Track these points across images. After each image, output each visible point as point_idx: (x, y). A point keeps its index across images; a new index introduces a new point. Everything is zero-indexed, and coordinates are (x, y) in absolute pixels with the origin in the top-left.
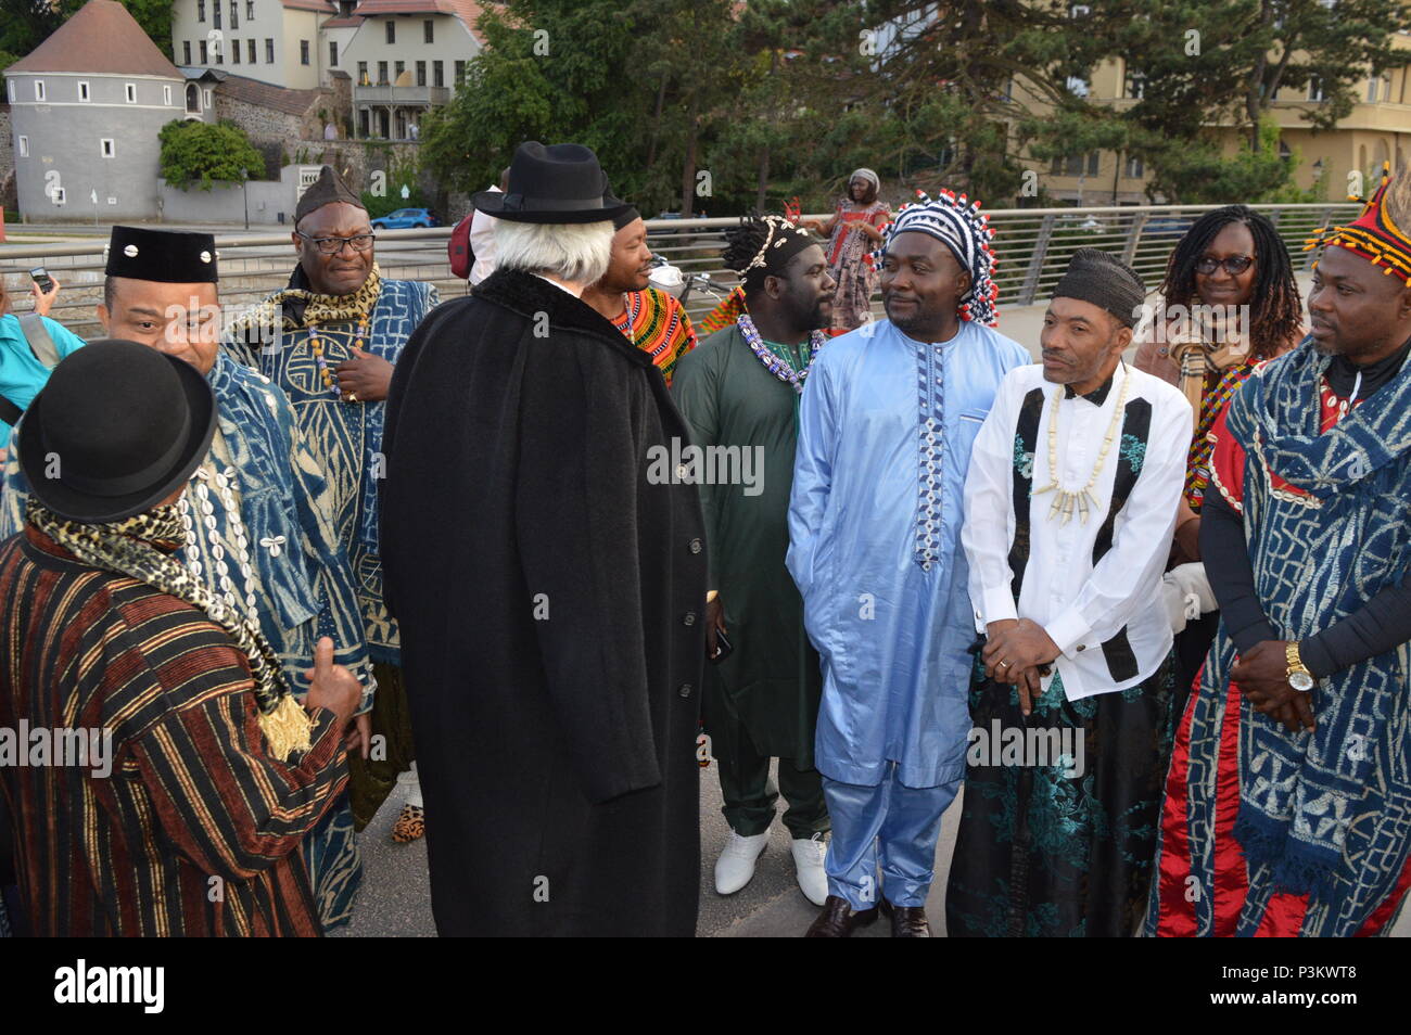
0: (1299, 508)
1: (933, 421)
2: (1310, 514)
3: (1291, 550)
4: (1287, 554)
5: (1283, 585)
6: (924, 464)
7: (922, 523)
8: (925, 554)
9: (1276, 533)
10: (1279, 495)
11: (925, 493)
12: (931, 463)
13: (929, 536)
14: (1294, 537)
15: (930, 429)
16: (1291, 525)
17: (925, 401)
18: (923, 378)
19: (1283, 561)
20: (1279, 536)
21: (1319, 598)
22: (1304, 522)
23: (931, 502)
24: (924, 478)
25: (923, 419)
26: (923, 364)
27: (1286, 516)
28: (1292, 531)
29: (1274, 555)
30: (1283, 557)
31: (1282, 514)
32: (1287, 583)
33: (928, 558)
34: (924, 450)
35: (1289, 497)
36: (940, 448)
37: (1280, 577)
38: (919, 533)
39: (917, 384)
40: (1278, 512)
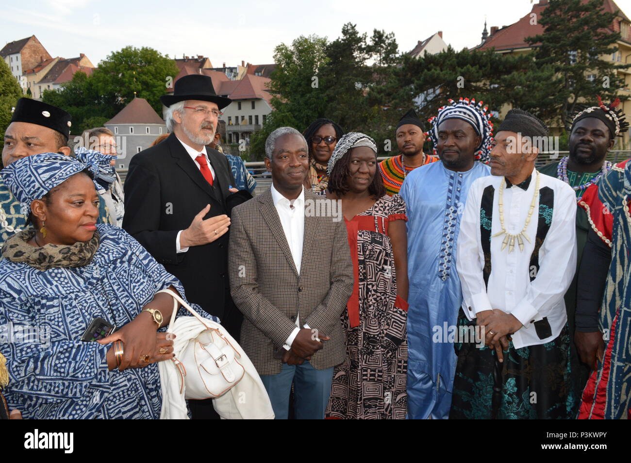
1: (453, 208)
6: (446, 228)
7: (442, 257)
8: (443, 273)
11: (445, 242)
12: (449, 228)
13: (445, 264)
15: (451, 212)
17: (450, 198)
18: (451, 188)
23: (447, 247)
24: (445, 235)
25: (448, 207)
26: (452, 181)
33: (444, 275)
34: (447, 222)
36: (455, 221)
38: (440, 262)
39: (447, 190)
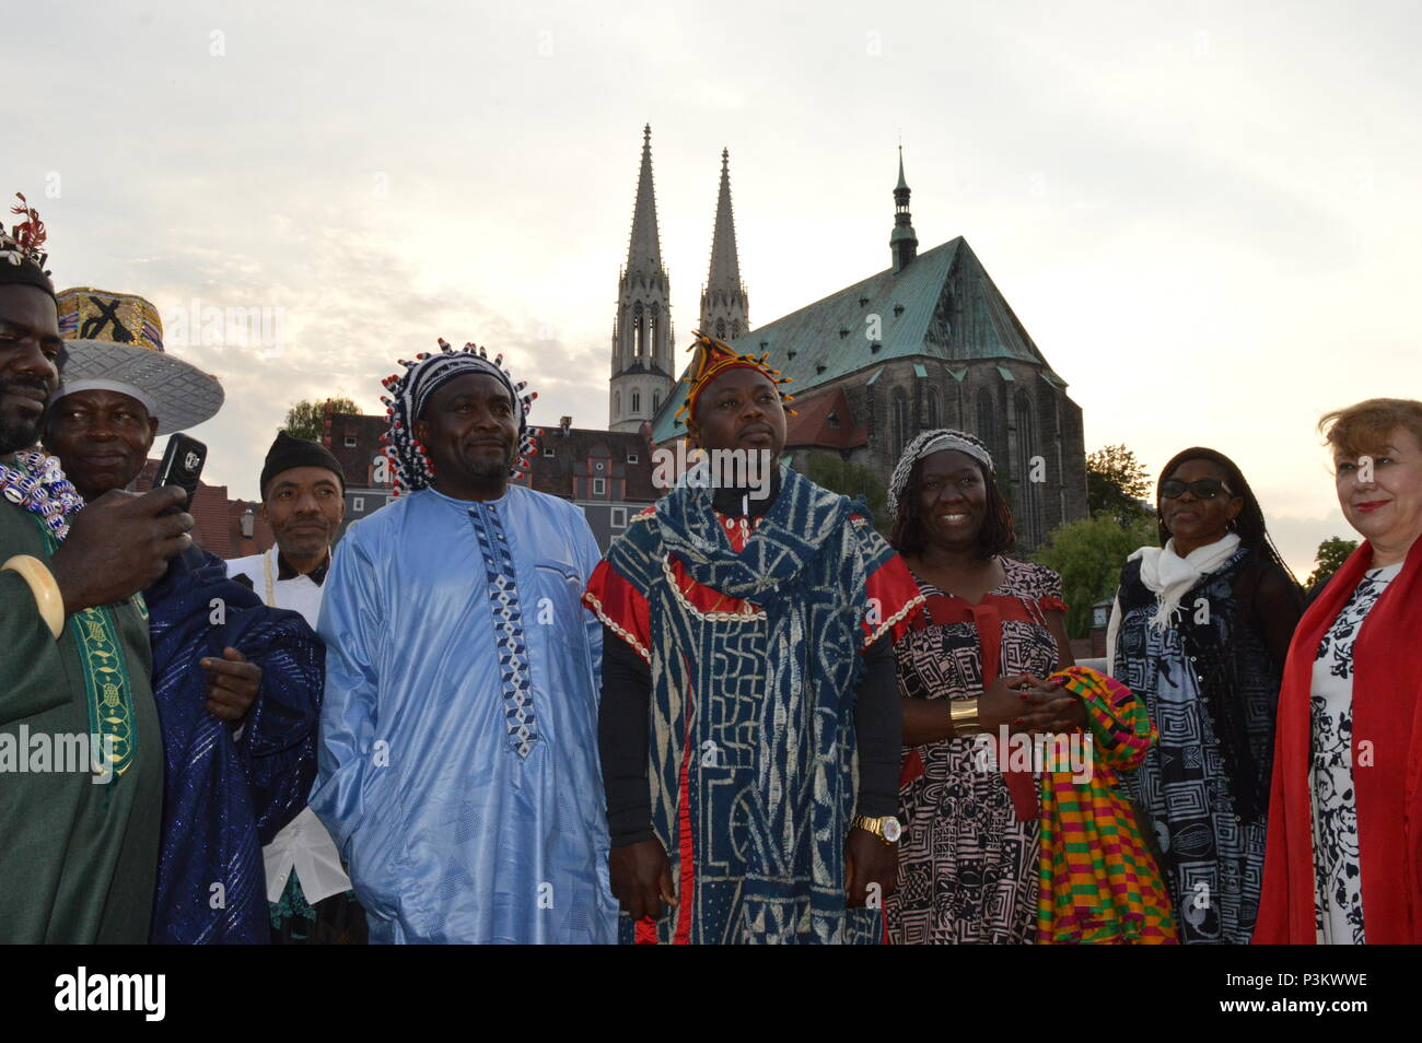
0: (735, 625)
1: (503, 579)
2: (748, 627)
3: (739, 666)
4: (738, 672)
5: (742, 702)
6: (500, 626)
7: (509, 695)
8: (519, 733)
9: (718, 655)
10: (712, 618)
11: (507, 659)
12: (508, 624)
14: (739, 653)
15: (502, 587)
16: (732, 643)
17: (491, 558)
18: (482, 536)
19: (735, 679)
20: (724, 657)
21: (786, 700)
22: (744, 636)
23: (515, 668)
24: (504, 642)
25: (492, 577)
26: (477, 522)
27: (725, 636)
28: (735, 648)
29: (723, 677)
30: (734, 675)
31: (721, 635)
32: (746, 699)
34: (498, 612)
35: (724, 616)
36: (516, 607)
37: (737, 695)
38: (508, 708)
39: (476, 541)
40: (714, 635)
